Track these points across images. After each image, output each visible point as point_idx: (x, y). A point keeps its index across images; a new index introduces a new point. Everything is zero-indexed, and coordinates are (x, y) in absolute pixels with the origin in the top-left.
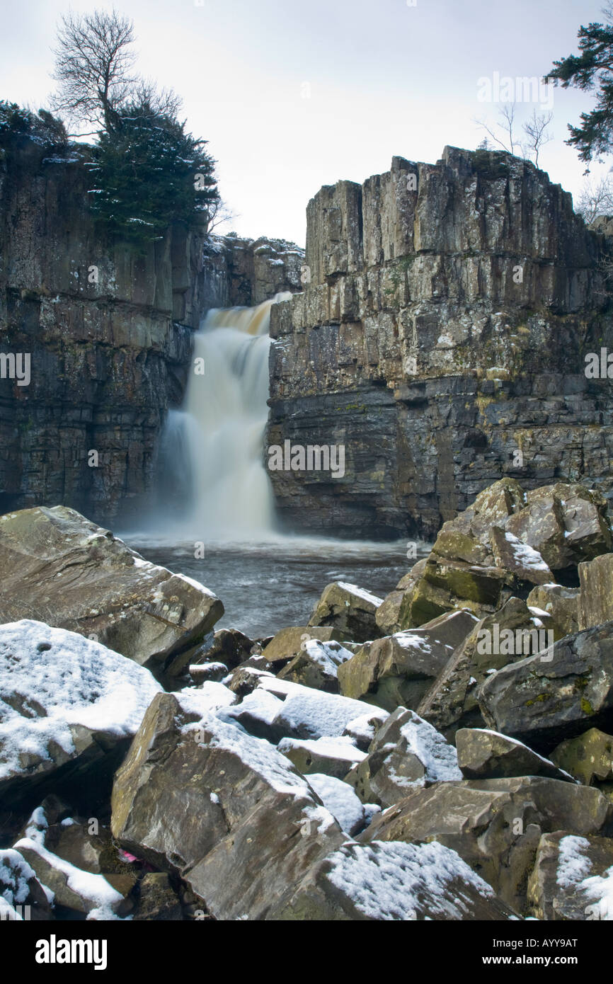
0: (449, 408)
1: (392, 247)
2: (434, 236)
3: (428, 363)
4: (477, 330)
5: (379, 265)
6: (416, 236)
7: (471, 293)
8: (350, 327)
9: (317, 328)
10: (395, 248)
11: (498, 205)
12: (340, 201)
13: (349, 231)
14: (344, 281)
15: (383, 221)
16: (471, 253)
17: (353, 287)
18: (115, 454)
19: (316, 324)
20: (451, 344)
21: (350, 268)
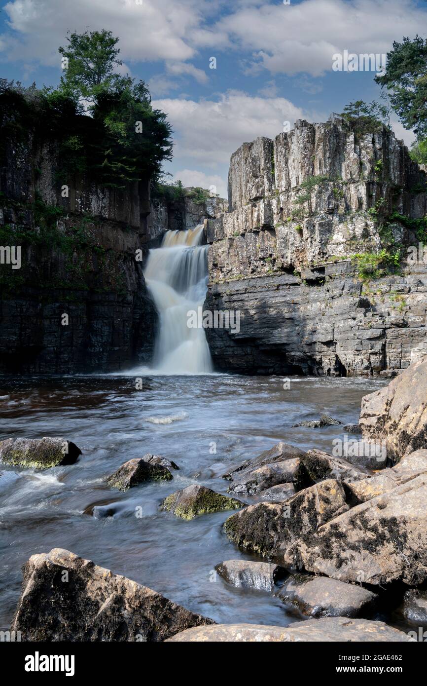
0: (343, 282)
1: (297, 178)
2: (328, 169)
3: (326, 253)
4: (359, 232)
5: (287, 191)
6: (315, 169)
7: (354, 207)
8: (267, 232)
9: (243, 235)
10: (300, 178)
11: (368, 150)
12: (259, 151)
13: (266, 169)
14: (264, 202)
15: (290, 161)
16: (352, 181)
17: (269, 206)
18: (105, 321)
19: (242, 231)
20: (343, 240)
21: (266, 194)
